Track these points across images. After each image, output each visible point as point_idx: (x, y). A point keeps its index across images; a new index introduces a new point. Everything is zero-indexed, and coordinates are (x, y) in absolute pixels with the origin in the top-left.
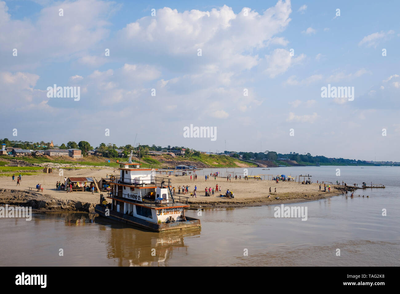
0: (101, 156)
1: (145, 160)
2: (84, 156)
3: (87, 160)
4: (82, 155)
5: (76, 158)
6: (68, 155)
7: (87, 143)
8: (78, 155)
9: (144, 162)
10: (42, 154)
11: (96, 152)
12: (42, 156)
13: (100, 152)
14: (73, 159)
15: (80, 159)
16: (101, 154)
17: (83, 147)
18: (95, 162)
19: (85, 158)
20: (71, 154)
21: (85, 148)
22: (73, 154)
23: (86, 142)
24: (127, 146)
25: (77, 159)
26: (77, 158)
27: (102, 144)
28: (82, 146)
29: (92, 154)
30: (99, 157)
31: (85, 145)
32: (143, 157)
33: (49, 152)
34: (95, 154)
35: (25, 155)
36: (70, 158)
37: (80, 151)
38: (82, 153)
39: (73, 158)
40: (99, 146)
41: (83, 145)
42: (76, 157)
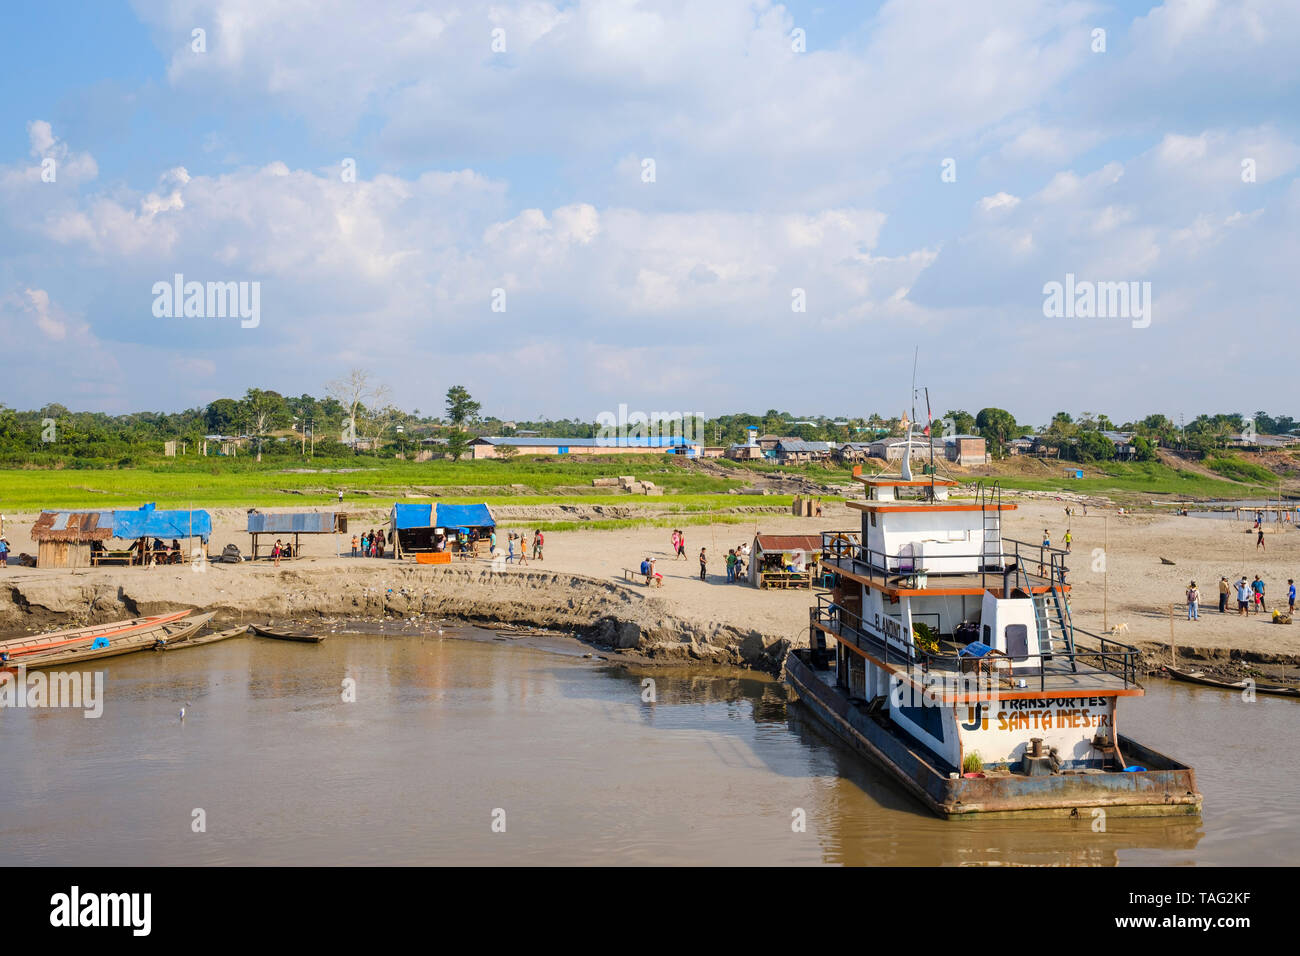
0: (1055, 456)
1: (1218, 469)
2: (996, 457)
3: (1005, 470)
4: (989, 455)
5: (967, 465)
6: (941, 455)
7: (1004, 415)
8: (974, 454)
9: (1211, 476)
10: (862, 456)
11: (1036, 443)
12: (862, 459)
13: (1049, 444)
14: (959, 469)
15: (980, 469)
16: (1055, 450)
17: (992, 427)
18: (1029, 478)
19: (998, 466)
20: (954, 451)
21: (996, 430)
22: (959, 451)
23: (1000, 412)
24: (1149, 419)
25: (971, 468)
26: (973, 464)
27: (1059, 414)
28: (987, 425)
29: (1022, 450)
30: (1046, 459)
31: (996, 423)
32: (1210, 458)
33: (885, 447)
34: (1032, 451)
35: (813, 458)
36: (950, 464)
37: (982, 442)
38: (988, 449)
39: (959, 463)
40: (1048, 423)
41: (991, 422)
42: (968, 461)
